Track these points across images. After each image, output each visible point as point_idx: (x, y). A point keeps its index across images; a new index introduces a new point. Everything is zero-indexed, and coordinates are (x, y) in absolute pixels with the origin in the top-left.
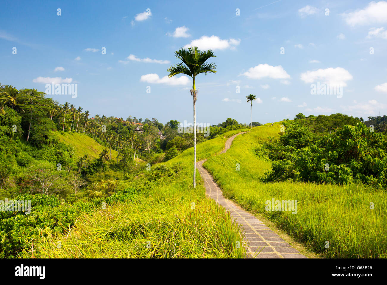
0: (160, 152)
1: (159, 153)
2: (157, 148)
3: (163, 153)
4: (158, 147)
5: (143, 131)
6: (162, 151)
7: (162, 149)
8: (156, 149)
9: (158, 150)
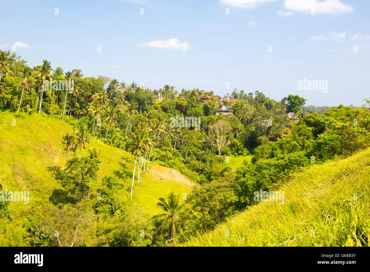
0: (241, 154)
1: (239, 154)
2: (237, 146)
3: (248, 155)
4: (239, 144)
5: (231, 112)
6: (246, 151)
7: (247, 148)
8: (235, 148)
9: (238, 150)
